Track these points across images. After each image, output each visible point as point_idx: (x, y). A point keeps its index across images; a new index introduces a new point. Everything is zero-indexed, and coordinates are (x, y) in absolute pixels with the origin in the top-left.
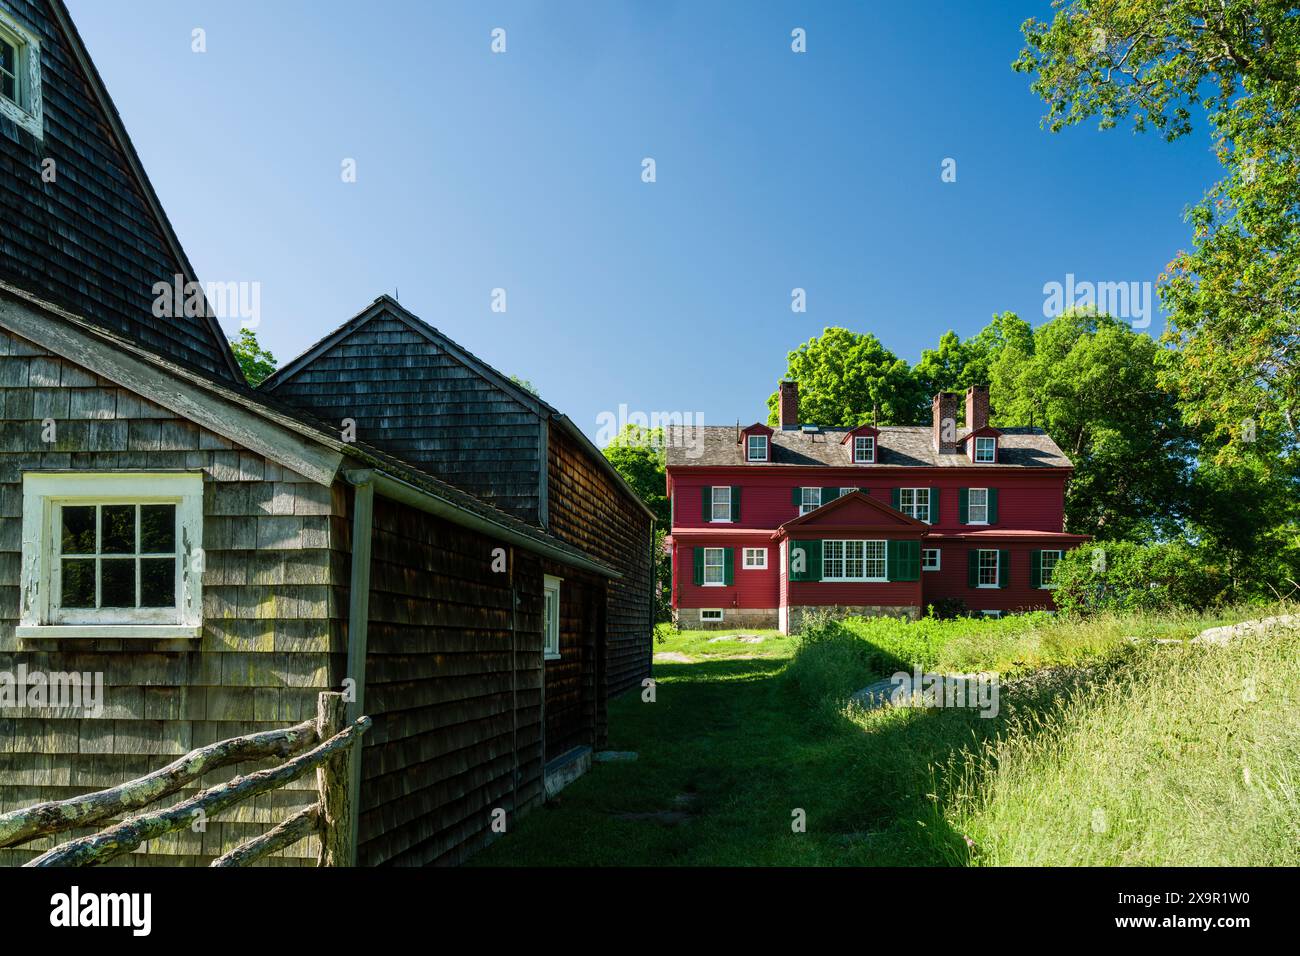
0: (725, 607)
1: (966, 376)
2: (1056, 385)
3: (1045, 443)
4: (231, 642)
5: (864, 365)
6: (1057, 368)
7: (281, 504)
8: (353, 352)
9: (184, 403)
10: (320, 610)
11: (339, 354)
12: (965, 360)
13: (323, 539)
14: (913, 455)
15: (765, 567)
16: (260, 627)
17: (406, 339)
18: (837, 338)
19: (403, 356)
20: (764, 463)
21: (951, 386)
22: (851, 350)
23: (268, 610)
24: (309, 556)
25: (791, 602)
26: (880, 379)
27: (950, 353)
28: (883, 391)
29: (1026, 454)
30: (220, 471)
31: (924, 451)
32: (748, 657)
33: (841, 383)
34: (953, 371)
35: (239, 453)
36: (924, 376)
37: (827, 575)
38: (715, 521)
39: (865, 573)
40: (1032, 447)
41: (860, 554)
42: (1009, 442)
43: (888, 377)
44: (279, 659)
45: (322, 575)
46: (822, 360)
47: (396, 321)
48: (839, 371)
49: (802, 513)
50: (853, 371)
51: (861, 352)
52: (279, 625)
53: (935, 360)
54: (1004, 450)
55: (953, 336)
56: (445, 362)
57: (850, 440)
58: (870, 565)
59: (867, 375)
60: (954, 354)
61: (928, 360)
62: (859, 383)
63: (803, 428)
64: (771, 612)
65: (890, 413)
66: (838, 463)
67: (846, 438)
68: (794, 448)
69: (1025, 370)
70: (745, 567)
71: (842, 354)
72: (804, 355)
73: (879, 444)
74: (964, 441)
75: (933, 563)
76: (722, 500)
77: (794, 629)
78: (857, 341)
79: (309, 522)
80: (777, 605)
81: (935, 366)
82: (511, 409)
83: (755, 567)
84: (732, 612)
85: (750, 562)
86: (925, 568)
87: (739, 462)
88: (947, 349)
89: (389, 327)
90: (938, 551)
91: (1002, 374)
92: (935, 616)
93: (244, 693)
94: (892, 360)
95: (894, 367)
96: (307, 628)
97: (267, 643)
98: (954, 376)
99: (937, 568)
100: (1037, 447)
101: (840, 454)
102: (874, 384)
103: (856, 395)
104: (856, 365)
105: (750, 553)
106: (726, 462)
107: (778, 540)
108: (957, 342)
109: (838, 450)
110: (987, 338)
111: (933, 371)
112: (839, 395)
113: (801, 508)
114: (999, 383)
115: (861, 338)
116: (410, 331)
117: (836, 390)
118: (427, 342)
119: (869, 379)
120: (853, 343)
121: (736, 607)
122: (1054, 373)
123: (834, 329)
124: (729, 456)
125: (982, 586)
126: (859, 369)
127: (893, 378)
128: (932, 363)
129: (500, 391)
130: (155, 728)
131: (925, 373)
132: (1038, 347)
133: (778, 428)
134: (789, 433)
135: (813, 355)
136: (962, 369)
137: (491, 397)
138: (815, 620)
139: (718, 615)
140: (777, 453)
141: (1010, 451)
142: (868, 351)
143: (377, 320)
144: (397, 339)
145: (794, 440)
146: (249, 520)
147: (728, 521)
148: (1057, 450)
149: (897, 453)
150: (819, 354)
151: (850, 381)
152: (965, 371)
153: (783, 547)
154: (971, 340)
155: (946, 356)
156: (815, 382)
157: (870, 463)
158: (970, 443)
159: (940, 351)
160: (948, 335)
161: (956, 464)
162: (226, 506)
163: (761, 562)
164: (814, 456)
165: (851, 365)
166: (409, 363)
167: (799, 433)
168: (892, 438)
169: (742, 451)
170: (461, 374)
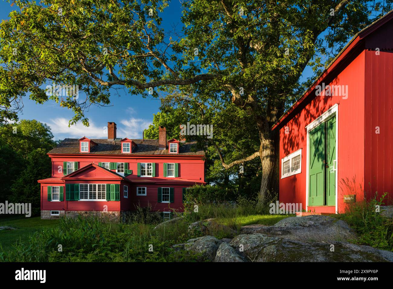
14: (149, 150)
20: (87, 153)
25: (67, 209)
31: (154, 149)
37: (81, 198)
39: (97, 197)
41: (95, 190)
57: (122, 144)
58: (99, 194)
66: (117, 153)
75: (144, 193)
87: (77, 152)
90: (146, 188)
106: (73, 152)
125: (163, 202)
149: (144, 149)
157: (128, 153)
161: (162, 153)
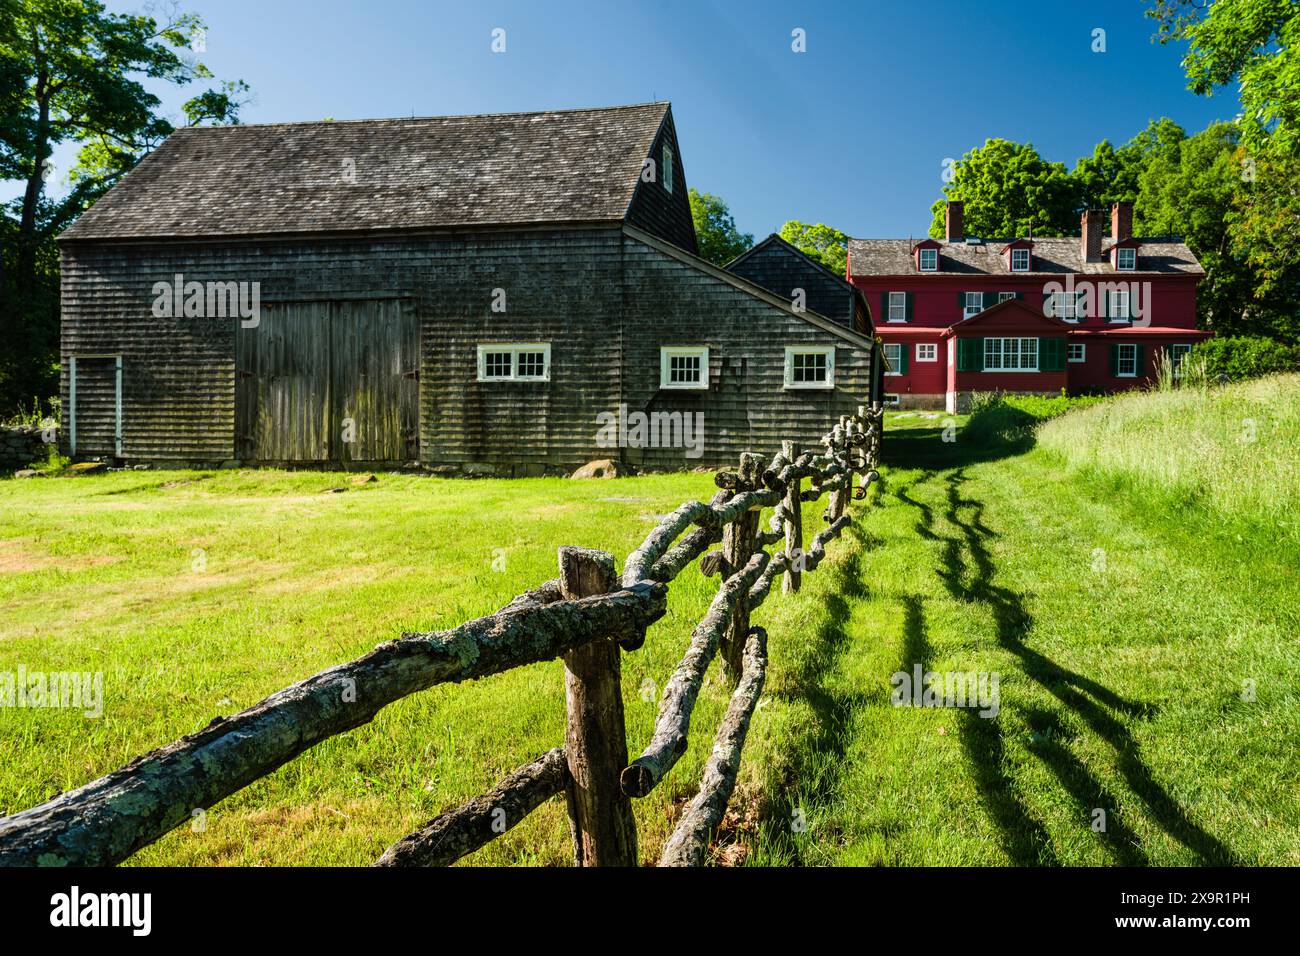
0: (900, 393)
1: (1119, 182)
2: (1199, 196)
3: (1182, 250)
4: (842, 389)
5: (1023, 176)
6: (1201, 179)
7: (856, 354)
8: (757, 261)
9: (831, 329)
10: (867, 381)
11: (750, 261)
12: (1120, 167)
13: (868, 363)
14: (1064, 264)
15: (935, 359)
16: (849, 386)
17: (784, 254)
18: (998, 149)
19: (782, 263)
20: (934, 272)
21: (1104, 192)
22: (1011, 161)
23: (852, 381)
24: (864, 368)
25: (958, 387)
26: (1038, 189)
27: (1104, 160)
28: (1041, 200)
29: (1163, 262)
30: (839, 345)
31: (1074, 260)
32: (929, 427)
33: (1001, 191)
34: (1107, 178)
35: (845, 341)
36: (1079, 183)
37: (988, 366)
38: (891, 321)
39: (1019, 364)
40: (1170, 255)
41: (1015, 349)
42: (1150, 250)
43: (1046, 186)
44: (856, 394)
45: (867, 373)
46: (985, 170)
47: (779, 245)
48: (999, 180)
49: (967, 316)
50: (1013, 182)
51: (1020, 163)
52: (855, 385)
53: (1089, 168)
54: (1144, 258)
55: (1108, 145)
56: (803, 266)
57: (1009, 252)
58: (1024, 358)
59: (1026, 184)
60: (1107, 162)
61: (1083, 168)
62: (1019, 190)
63: (967, 241)
64: (939, 396)
65: (1047, 218)
66: (997, 272)
67: (1005, 250)
68: (960, 259)
69: (1170, 182)
70: (918, 359)
71: (1002, 164)
72: (967, 165)
73: (1034, 253)
74: (1108, 252)
75: (1079, 356)
76: (898, 301)
77: (961, 409)
78: (1017, 149)
79: (863, 359)
80: (944, 390)
81: (1090, 174)
82: (836, 288)
83: (926, 359)
84: (907, 397)
85: (922, 355)
86: (1070, 360)
87: (912, 272)
88: (1101, 157)
89: (775, 249)
90: (1084, 346)
91: (1151, 183)
92: (1067, 396)
93: (845, 403)
94: (1049, 171)
95: (1051, 177)
96: (863, 386)
97: (852, 390)
98: (1107, 184)
99: (1083, 360)
100: (1174, 255)
101: (1000, 263)
102: (1033, 192)
103: (1015, 202)
104: (1015, 175)
105: (923, 348)
106: (901, 272)
107: (947, 337)
108: (1111, 150)
109: (998, 260)
110: (1143, 142)
111: (1087, 177)
112: (998, 202)
113: (965, 310)
114: (1147, 192)
115: (1021, 147)
116: (787, 250)
117: (996, 198)
118: (795, 256)
119: (1028, 188)
120: (1013, 154)
121: (910, 392)
122: (1197, 185)
123: (995, 141)
124: (902, 265)
125: (1121, 375)
126: (1018, 179)
127: (1049, 187)
128: (1086, 171)
129: (832, 280)
130: (821, 412)
131: (1080, 179)
132: (1184, 159)
133: (945, 241)
134: (955, 245)
135: (976, 166)
136: (1116, 174)
137: (826, 283)
138: (980, 398)
139: (895, 399)
140: (945, 263)
141: (1149, 258)
142: (1026, 162)
143: (770, 245)
144: (779, 254)
145: (959, 251)
146: (848, 359)
147: (903, 321)
148: (1193, 258)
149: (1049, 262)
150: (982, 165)
151: (1010, 190)
152: (1118, 178)
153: (951, 344)
154: (1125, 146)
155: (1100, 163)
156: (978, 190)
157: (1026, 272)
158: (1113, 253)
159: (1094, 161)
160: (1103, 144)
161: (1101, 272)
162: (841, 355)
163: (931, 355)
164: (977, 265)
165: (1010, 177)
166: (785, 266)
167: (963, 245)
168: (1044, 248)
169: (914, 262)
170: (812, 271)
